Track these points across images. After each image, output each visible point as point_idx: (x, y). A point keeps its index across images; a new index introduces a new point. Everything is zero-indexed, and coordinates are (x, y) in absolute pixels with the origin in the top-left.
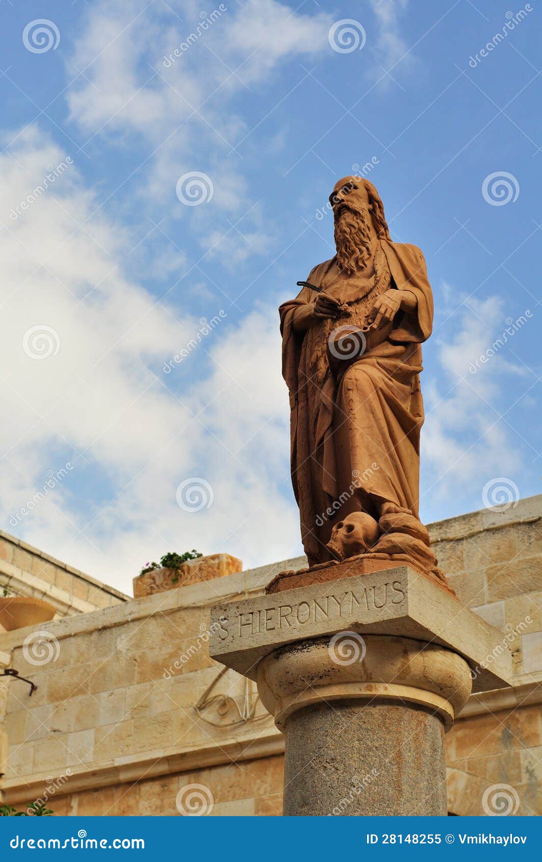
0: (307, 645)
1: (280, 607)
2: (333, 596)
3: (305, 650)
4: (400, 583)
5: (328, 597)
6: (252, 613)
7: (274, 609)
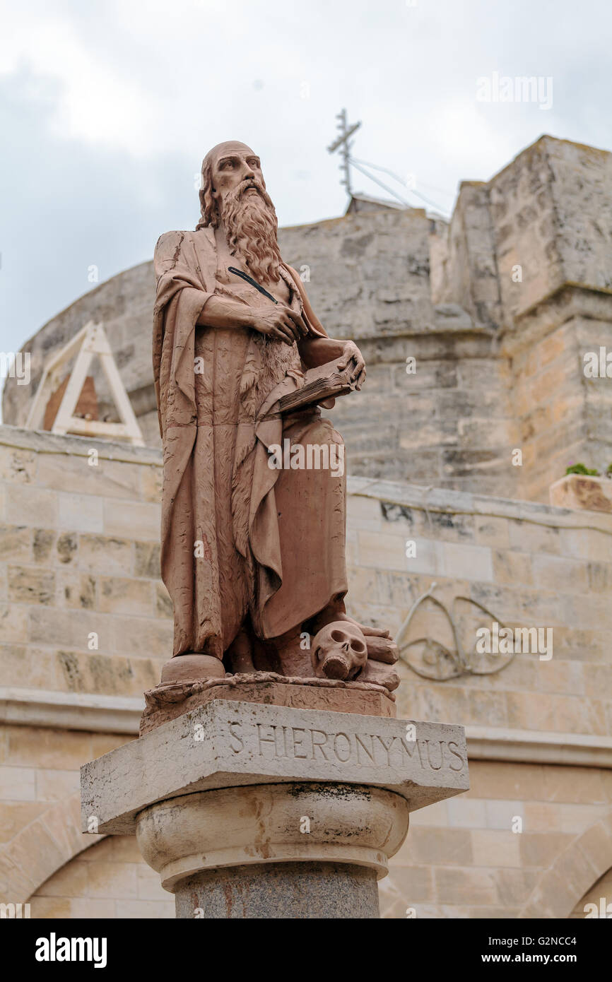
0: (345, 791)
1: (312, 730)
2: (378, 737)
3: (343, 797)
4: (457, 745)
5: (372, 736)
6: (274, 727)
7: (303, 730)
